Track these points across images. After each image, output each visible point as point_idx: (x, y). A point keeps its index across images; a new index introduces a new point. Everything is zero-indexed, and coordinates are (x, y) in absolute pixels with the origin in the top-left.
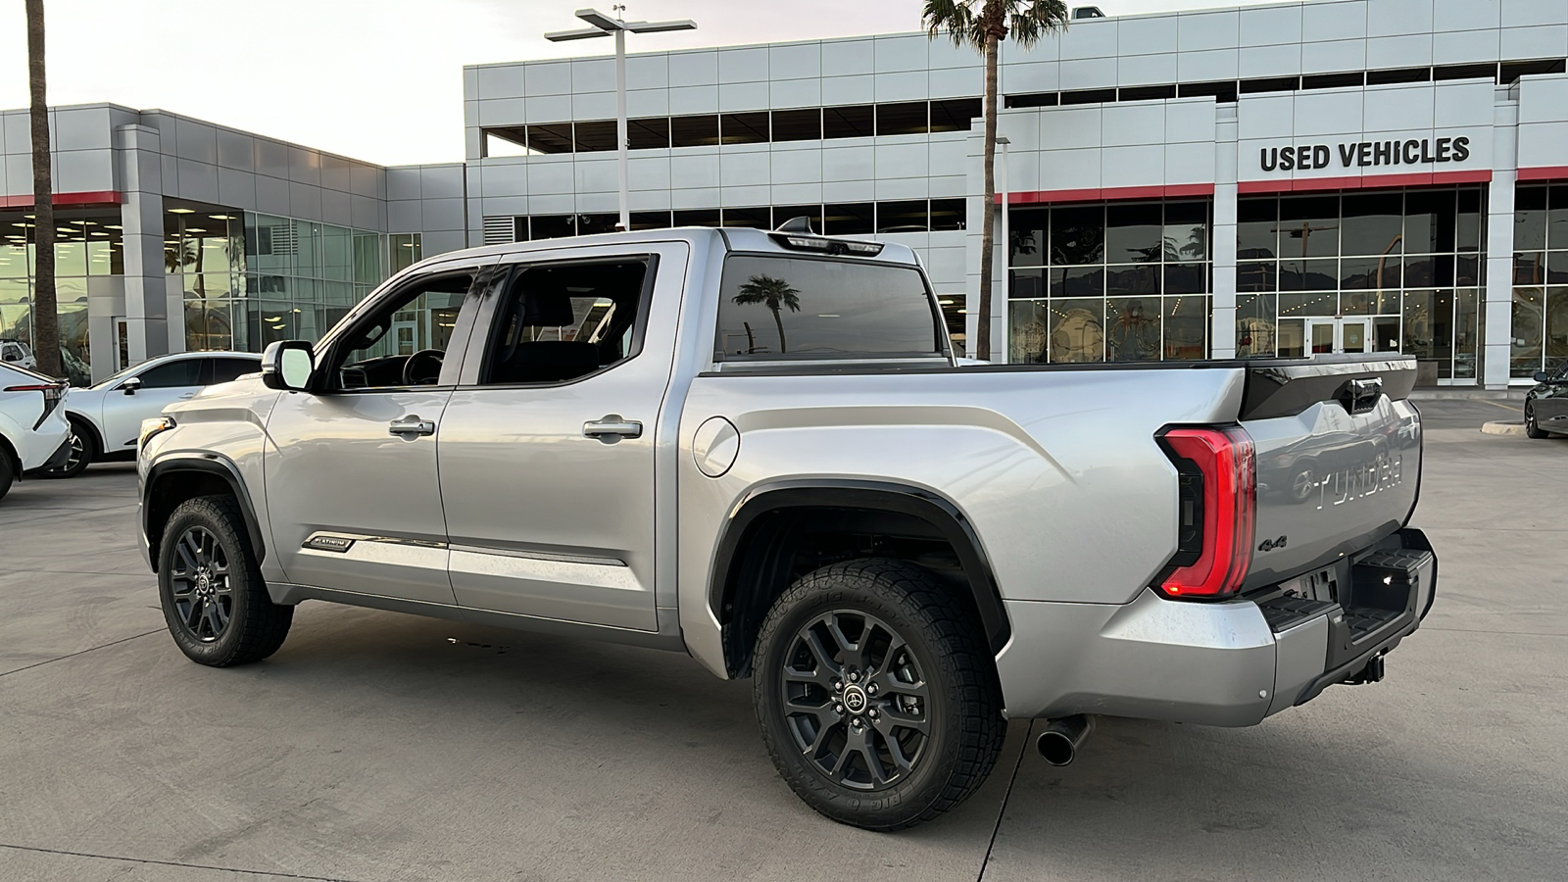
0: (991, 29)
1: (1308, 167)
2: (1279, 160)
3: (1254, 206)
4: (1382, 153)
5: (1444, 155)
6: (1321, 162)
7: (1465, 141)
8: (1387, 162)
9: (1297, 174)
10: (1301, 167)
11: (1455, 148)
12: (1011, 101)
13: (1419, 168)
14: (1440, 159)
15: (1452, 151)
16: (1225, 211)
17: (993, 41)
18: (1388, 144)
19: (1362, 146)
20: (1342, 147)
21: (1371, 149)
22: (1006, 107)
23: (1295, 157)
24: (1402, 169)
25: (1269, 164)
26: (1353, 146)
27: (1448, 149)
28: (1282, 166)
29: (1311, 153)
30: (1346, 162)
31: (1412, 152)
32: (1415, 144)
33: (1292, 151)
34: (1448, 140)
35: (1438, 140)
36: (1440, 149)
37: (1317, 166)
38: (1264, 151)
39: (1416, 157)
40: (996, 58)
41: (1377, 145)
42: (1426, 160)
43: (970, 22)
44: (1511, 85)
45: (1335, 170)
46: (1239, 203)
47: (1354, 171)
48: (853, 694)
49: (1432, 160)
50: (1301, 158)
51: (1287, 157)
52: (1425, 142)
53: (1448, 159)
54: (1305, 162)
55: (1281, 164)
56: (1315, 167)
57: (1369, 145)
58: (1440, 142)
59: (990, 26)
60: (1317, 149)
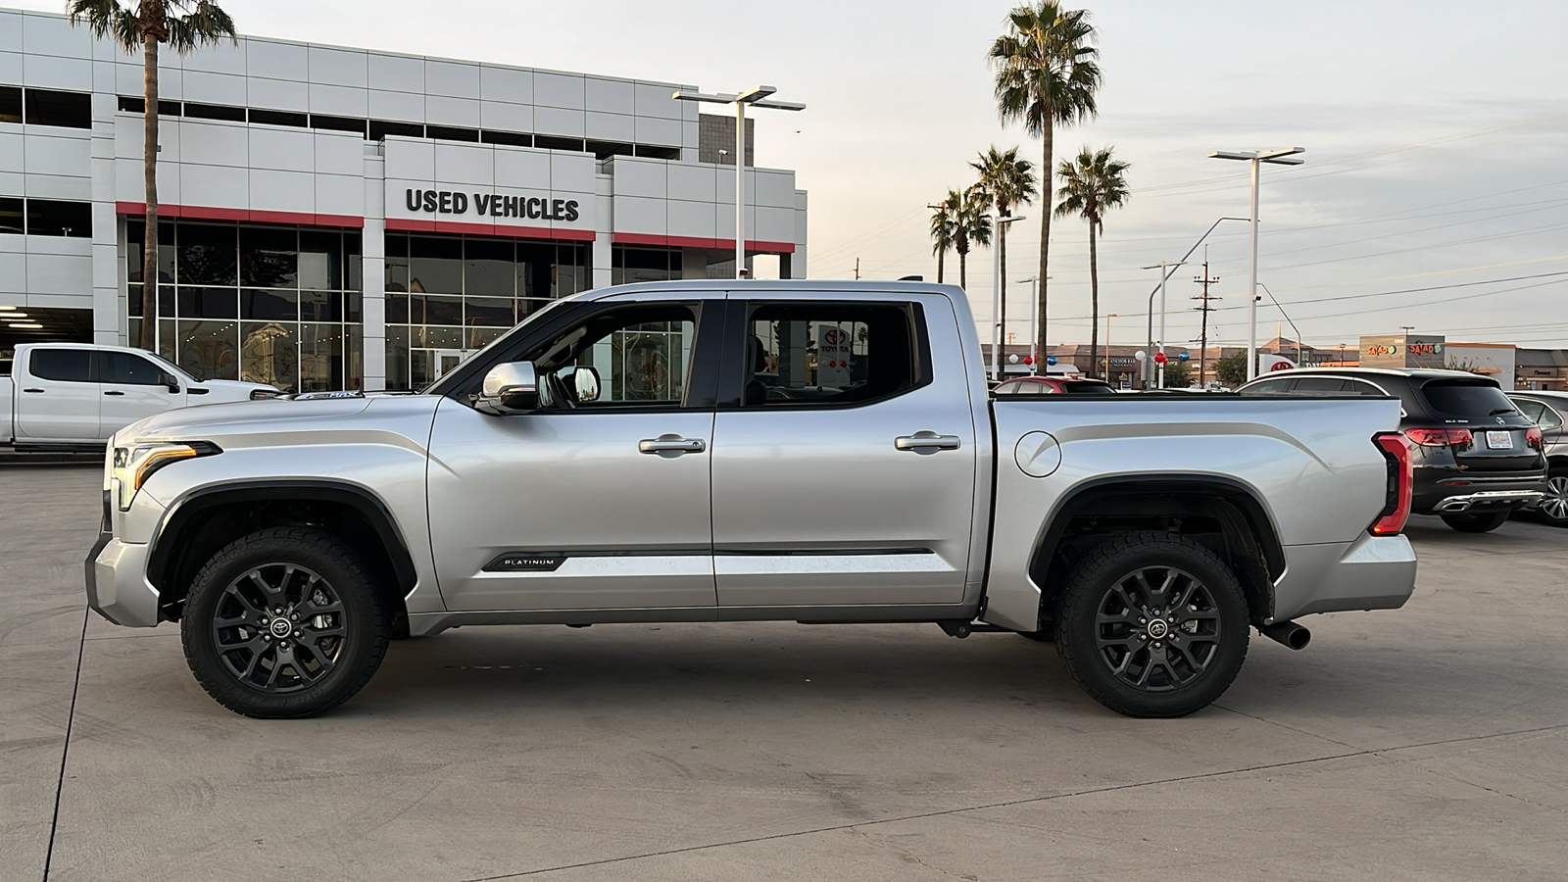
0: (150, 29)
1: (449, 211)
2: (424, 202)
3: (398, 241)
4: (511, 206)
5: (560, 214)
6: (460, 208)
7: (575, 204)
8: (515, 215)
9: (438, 217)
10: (443, 210)
11: (568, 210)
12: (124, 103)
13: (540, 223)
14: (556, 217)
15: (565, 212)
16: (373, 245)
17: (153, 41)
18: (515, 199)
19: (495, 198)
20: (477, 197)
21: (501, 202)
22: (120, 109)
23: (437, 200)
24: (526, 222)
25: (414, 205)
26: (487, 197)
27: (562, 210)
28: (426, 208)
29: (451, 198)
30: (482, 212)
31: (536, 209)
32: (536, 202)
33: (434, 195)
34: (562, 202)
35: (554, 201)
36: (556, 210)
37: (457, 211)
38: (409, 192)
39: (538, 213)
40: (157, 60)
41: (507, 198)
42: (545, 217)
43: (117, 15)
44: (605, 161)
45: (471, 217)
46: (387, 239)
47: (487, 219)
48: (1157, 625)
49: (550, 217)
50: (443, 202)
51: (430, 200)
52: (544, 201)
53: (562, 218)
54: (446, 207)
55: (425, 205)
56: (455, 212)
57: (500, 198)
58: (556, 203)
59: (150, 25)
60: (457, 196)
